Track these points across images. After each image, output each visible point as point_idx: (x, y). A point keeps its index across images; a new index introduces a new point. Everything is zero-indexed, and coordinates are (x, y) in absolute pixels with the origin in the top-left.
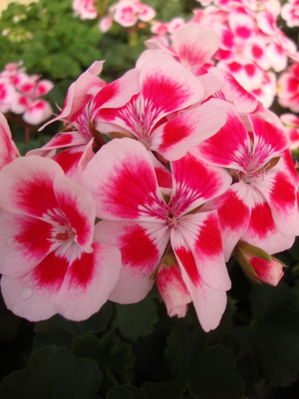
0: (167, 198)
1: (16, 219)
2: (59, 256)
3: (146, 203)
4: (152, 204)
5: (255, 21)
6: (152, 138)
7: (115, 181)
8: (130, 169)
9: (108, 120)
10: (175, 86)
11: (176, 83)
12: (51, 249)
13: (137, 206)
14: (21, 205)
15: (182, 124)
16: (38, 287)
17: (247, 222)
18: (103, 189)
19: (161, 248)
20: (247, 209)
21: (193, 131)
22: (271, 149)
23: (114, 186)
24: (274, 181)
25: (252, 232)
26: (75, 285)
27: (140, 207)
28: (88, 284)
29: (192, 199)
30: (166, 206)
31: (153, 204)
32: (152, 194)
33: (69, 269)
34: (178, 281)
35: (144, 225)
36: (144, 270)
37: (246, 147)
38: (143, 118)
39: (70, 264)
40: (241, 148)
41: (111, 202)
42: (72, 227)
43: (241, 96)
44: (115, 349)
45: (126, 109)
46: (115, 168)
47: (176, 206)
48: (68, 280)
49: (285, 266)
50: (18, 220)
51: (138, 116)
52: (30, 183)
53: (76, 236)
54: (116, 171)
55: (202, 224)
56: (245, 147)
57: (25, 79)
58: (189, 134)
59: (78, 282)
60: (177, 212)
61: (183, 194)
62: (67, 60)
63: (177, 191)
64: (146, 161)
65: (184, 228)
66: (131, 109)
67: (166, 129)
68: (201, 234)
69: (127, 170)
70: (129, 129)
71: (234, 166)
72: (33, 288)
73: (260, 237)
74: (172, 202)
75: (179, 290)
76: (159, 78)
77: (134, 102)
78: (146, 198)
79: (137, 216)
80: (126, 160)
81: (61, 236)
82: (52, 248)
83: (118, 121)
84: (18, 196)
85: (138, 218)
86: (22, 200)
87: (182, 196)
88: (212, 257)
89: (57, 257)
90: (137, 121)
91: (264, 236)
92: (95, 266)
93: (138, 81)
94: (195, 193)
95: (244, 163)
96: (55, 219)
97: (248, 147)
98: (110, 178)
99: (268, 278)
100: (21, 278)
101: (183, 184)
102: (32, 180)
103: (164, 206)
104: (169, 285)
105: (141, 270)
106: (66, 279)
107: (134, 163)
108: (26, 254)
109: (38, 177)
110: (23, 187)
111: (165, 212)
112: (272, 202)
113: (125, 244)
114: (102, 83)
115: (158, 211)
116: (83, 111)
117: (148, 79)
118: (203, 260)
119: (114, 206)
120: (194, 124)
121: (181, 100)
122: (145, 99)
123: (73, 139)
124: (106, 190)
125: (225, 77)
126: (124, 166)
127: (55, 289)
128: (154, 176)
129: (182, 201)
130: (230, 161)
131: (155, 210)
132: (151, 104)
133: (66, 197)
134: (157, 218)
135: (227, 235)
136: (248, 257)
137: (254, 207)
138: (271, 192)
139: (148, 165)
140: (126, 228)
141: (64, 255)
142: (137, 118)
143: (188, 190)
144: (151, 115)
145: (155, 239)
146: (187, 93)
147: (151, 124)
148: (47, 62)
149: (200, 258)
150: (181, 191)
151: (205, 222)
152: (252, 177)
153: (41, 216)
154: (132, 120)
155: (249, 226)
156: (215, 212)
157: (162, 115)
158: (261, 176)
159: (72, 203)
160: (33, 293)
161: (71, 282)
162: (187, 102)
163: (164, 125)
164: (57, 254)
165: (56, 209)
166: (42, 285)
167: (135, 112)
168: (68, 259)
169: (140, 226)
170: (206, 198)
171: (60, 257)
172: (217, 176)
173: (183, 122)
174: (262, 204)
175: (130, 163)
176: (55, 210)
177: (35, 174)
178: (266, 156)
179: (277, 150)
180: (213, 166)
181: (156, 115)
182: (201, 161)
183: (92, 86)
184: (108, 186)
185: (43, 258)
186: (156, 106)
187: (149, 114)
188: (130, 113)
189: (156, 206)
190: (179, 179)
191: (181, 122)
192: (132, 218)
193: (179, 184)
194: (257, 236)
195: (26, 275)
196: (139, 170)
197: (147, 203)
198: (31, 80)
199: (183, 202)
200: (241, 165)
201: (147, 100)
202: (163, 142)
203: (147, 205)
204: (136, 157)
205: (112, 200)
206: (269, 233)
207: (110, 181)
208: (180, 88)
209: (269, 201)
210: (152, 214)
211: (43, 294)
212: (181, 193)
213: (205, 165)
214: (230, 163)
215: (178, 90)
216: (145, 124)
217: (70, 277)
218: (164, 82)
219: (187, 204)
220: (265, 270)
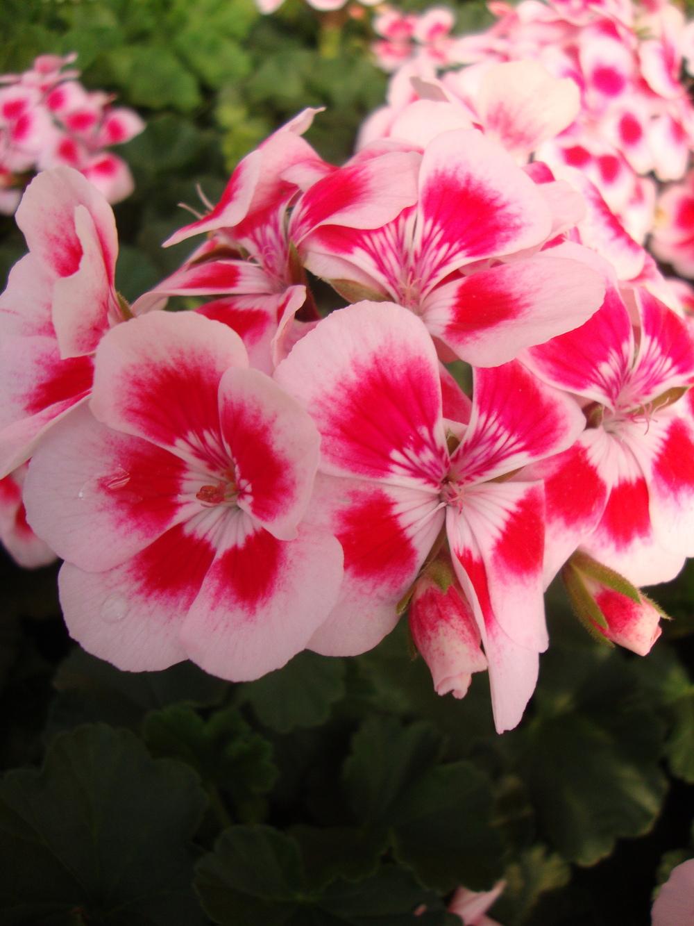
0: (453, 442)
1: (107, 443)
2: (192, 536)
3: (409, 448)
4: (421, 452)
5: (637, 60)
6: (429, 306)
7: (350, 391)
8: (388, 370)
9: (336, 252)
10: (492, 200)
11: (496, 195)
12: (178, 518)
13: (389, 450)
14: (133, 413)
15: (501, 287)
16: (141, 598)
17: (599, 514)
18: (321, 404)
19: (423, 546)
20: (603, 487)
21: (527, 310)
22: (670, 369)
23: (347, 402)
24: (665, 436)
25: (604, 535)
26: (227, 603)
27: (396, 455)
28: (258, 606)
29: (505, 453)
30: (447, 458)
31: (423, 450)
32: (424, 431)
33: (215, 567)
34: (462, 622)
35: (392, 493)
36: (383, 589)
37: (625, 358)
38: (417, 259)
39: (219, 555)
40: (614, 357)
41: (334, 436)
42: (243, 477)
43: (612, 239)
44: (236, 747)
45: (381, 235)
46: (355, 364)
47: (467, 462)
48: (212, 590)
49: (665, 616)
50: (112, 443)
51: (404, 253)
52: (165, 370)
53: (250, 499)
54: (355, 371)
55: (513, 508)
56: (623, 358)
57: (77, 99)
58: (518, 313)
59: (234, 597)
60: (465, 475)
61: (489, 440)
62: (169, 64)
63: (477, 431)
64: (426, 359)
65: (474, 509)
66: (392, 236)
67: (463, 293)
68: (507, 529)
69: (380, 371)
70: (381, 278)
71: (593, 393)
72: (130, 598)
73: (618, 548)
74: (461, 453)
75: (464, 641)
76: (461, 177)
77: (401, 221)
78: (411, 438)
79: (385, 473)
80: (381, 351)
81: (209, 493)
82: (180, 516)
83: (360, 257)
84: (130, 393)
85: (387, 477)
86: (137, 405)
87: (484, 443)
88: (523, 579)
89: (187, 536)
90: (402, 264)
91: (625, 547)
92: (281, 570)
93: (416, 177)
94: (513, 440)
95: (614, 391)
96: (199, 454)
97: (627, 359)
98: (341, 384)
99: (632, 636)
100: (106, 573)
101: (492, 419)
102: (171, 364)
103: (444, 459)
104: (443, 628)
105: (374, 587)
106: (208, 587)
107: (399, 359)
108: (121, 521)
109: (188, 360)
110: (146, 374)
111: (441, 471)
112: (655, 480)
113: (346, 528)
114: (315, 160)
115: (430, 468)
116: (272, 217)
117: (436, 177)
118: (505, 583)
119: (341, 446)
120: (529, 293)
121: (503, 234)
122: (426, 220)
123: (240, 278)
124: (328, 408)
125: (585, 192)
126: (376, 362)
127: (180, 607)
128: (436, 392)
129: (484, 454)
130: (588, 381)
131: (423, 464)
132: (438, 233)
133: (250, 412)
134: (425, 483)
135: (554, 536)
136: (593, 588)
137: (616, 484)
138: (657, 459)
139: (428, 368)
140: (354, 495)
141: (206, 535)
142: (403, 259)
143: (500, 432)
144: (435, 257)
145: (410, 526)
146: (517, 221)
147: (432, 276)
148: (123, 63)
149: (501, 578)
150: (485, 431)
151: (521, 504)
152: (622, 421)
153: (172, 443)
154: (391, 260)
155: (601, 523)
156: (541, 484)
157: (460, 261)
158: (644, 422)
159: (259, 428)
160: (129, 610)
161: (218, 595)
162: (516, 240)
163: (459, 282)
164: (188, 530)
165: (211, 433)
166: (149, 594)
167: (400, 244)
168: (214, 545)
169: (386, 495)
170: (533, 454)
171: (196, 537)
172: (559, 411)
173: (503, 283)
174: (634, 480)
175: (390, 358)
176: (206, 435)
177: (181, 353)
178: (657, 381)
179: (682, 371)
180: (552, 387)
181: (447, 257)
182: (532, 373)
183: (293, 164)
184: (332, 399)
185: (157, 535)
186: (448, 239)
187: (430, 255)
188: (389, 245)
189: (428, 456)
190: (486, 407)
191: (498, 284)
192: (373, 475)
193: (484, 418)
194: (612, 546)
195: (117, 567)
196: (408, 374)
197: (411, 448)
198: (94, 103)
199: (483, 458)
200: (609, 393)
201: (430, 222)
202: (454, 321)
203: (410, 453)
204: (405, 348)
205: (338, 431)
206: (637, 542)
207: (339, 390)
208: (503, 206)
209: (649, 477)
210: (417, 472)
211: (151, 613)
212: (484, 435)
213: (538, 384)
214: (588, 386)
215: (500, 213)
216: (418, 273)
217: (216, 583)
218: (470, 189)
219: (492, 461)
220: (626, 619)
